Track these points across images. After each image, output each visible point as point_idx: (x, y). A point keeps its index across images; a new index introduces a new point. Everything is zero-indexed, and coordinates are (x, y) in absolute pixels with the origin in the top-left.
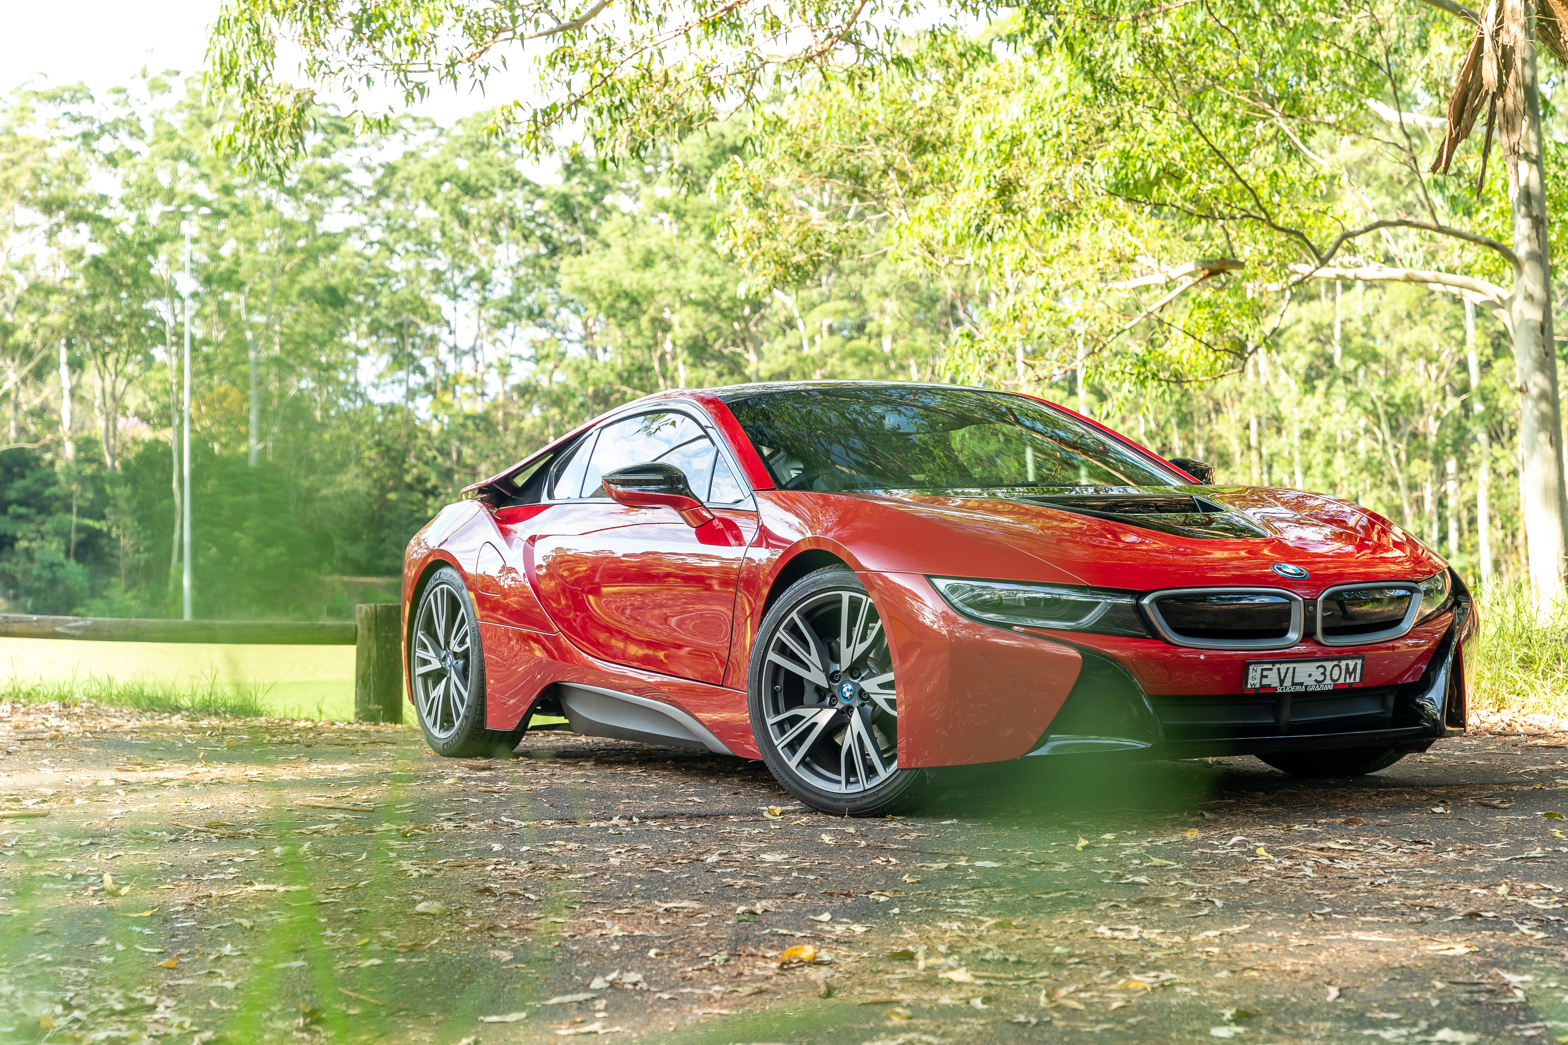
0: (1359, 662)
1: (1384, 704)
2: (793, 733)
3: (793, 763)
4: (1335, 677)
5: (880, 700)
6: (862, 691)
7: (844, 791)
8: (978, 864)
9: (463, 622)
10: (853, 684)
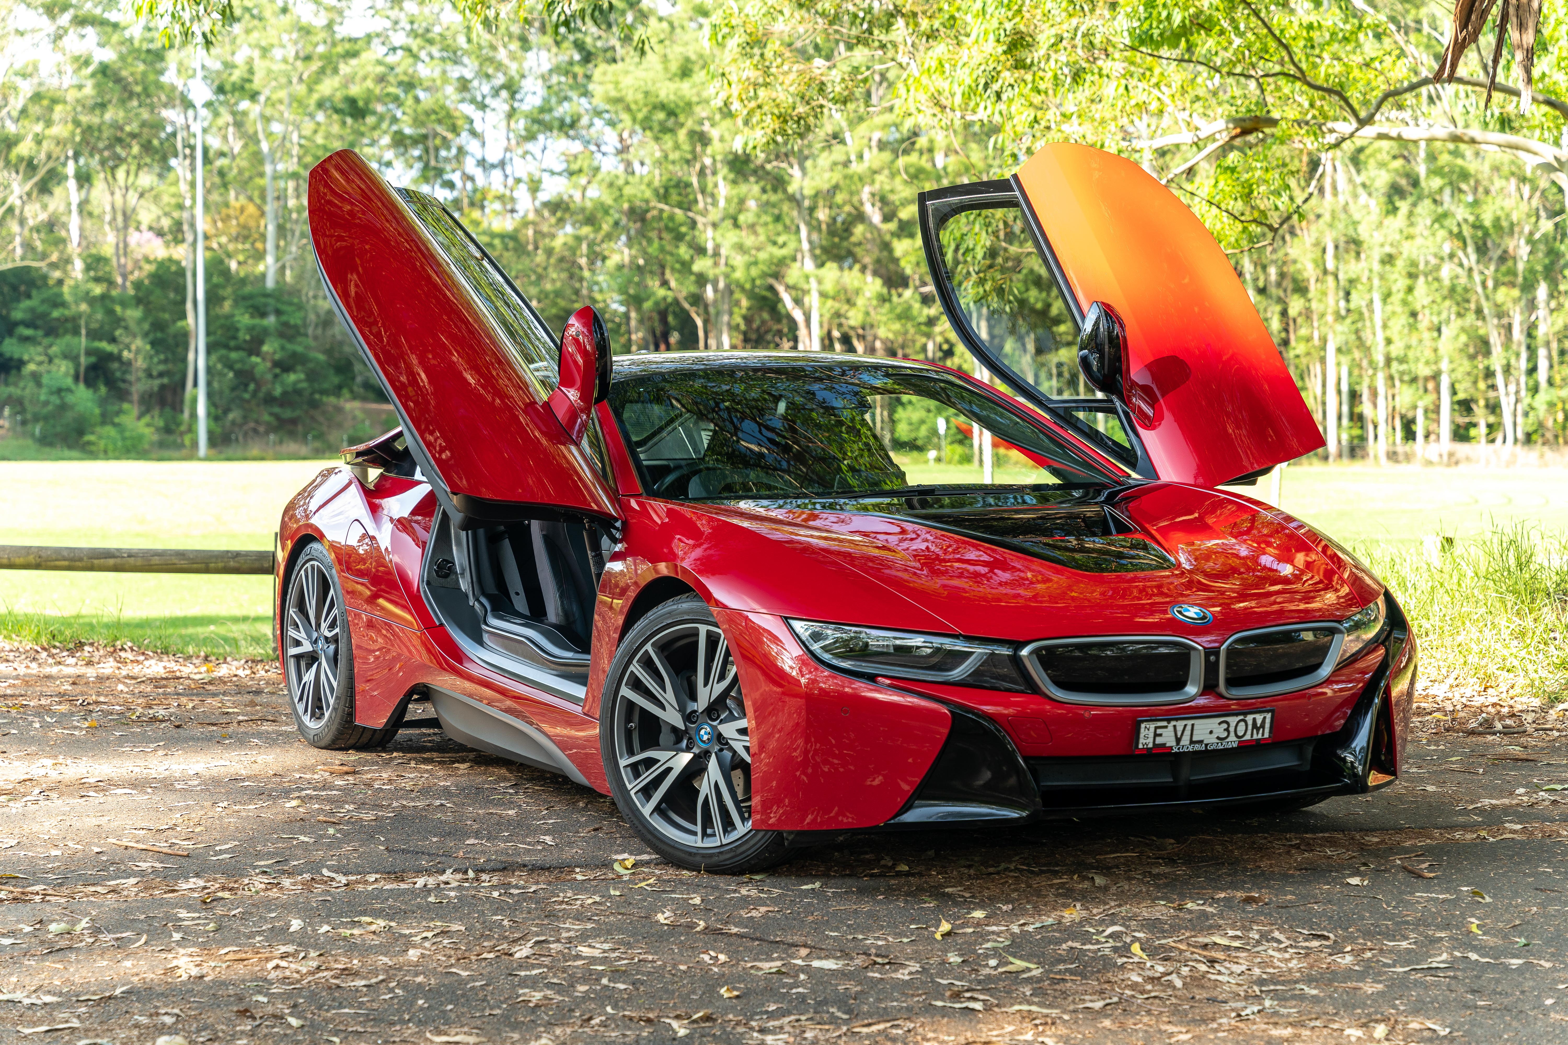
0: (1269, 716)
1: (1301, 756)
2: (648, 777)
3: (647, 810)
4: (1240, 734)
5: (739, 747)
6: (720, 737)
7: (700, 844)
8: (816, 964)
9: (332, 605)
10: (712, 726)
